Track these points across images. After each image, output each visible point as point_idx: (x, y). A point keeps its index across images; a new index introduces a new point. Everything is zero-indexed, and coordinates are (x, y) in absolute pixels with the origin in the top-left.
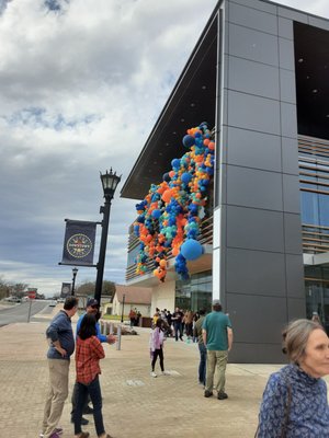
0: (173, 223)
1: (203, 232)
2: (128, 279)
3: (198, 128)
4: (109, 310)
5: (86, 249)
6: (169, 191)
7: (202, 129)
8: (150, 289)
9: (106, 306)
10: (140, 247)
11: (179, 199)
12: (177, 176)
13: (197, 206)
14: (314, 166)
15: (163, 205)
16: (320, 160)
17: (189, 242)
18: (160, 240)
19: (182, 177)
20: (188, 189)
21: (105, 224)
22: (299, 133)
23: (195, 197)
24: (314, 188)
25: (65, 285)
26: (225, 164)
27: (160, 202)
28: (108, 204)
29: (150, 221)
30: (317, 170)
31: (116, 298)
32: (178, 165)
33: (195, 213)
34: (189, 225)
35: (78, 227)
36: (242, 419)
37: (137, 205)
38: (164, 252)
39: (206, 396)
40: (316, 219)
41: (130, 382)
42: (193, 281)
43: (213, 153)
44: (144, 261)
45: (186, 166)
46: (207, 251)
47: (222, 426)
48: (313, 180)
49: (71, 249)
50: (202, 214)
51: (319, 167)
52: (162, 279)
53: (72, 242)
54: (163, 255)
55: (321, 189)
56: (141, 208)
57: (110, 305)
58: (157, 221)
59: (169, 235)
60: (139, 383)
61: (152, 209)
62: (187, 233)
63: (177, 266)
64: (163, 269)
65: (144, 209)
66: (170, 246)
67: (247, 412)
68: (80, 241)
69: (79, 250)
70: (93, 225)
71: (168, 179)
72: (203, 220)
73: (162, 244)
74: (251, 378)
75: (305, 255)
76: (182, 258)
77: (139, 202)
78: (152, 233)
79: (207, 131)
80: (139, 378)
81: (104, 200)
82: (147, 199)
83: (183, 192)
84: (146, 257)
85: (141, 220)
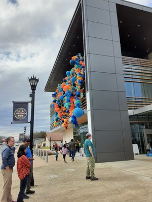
0: (69, 101)
1: (83, 104)
2: (51, 129)
3: (77, 56)
4: (44, 145)
5: (24, 115)
6: (66, 86)
7: (78, 56)
8: (62, 133)
9: (43, 143)
10: (55, 114)
11: (71, 90)
12: (69, 79)
13: (79, 92)
14: (131, 70)
15: (64, 93)
16: (133, 67)
17: (77, 109)
18: (63, 110)
19: (71, 79)
20: (74, 85)
21: (33, 102)
22: (122, 55)
23: (78, 88)
24: (131, 80)
25: (21, 135)
26: (90, 71)
27: (63, 92)
28: (34, 92)
29: (59, 101)
30: (132, 72)
31: (47, 139)
32: (69, 74)
33: (79, 96)
34: (76, 102)
35: (19, 105)
36: (103, 188)
37: (53, 95)
38: (66, 115)
39: (86, 179)
40: (133, 94)
41: (51, 176)
42: (81, 128)
43: (84, 68)
44: (57, 120)
45: (73, 74)
46: (85, 113)
47: (93, 192)
48: (131, 76)
49: (17, 115)
50: (82, 96)
51: (133, 70)
52: (66, 128)
53: (17, 112)
54: (65, 116)
55: (135, 80)
56: (54, 95)
57: (44, 142)
58: (62, 101)
59: (67, 107)
60: (56, 176)
61: (59, 96)
62: (75, 105)
63: (72, 121)
64: (66, 123)
65: (56, 96)
66: (68, 112)
67: (106, 184)
68: (21, 111)
69: (21, 116)
70: (27, 103)
71: (65, 81)
72: (83, 98)
73: (65, 112)
74: (108, 168)
75: (129, 110)
76: (74, 117)
77: (53, 93)
78: (60, 107)
79: (81, 57)
80: (56, 174)
81: (31, 91)
82: (57, 91)
83: (72, 86)
84: (58, 118)
85: (55, 101)
